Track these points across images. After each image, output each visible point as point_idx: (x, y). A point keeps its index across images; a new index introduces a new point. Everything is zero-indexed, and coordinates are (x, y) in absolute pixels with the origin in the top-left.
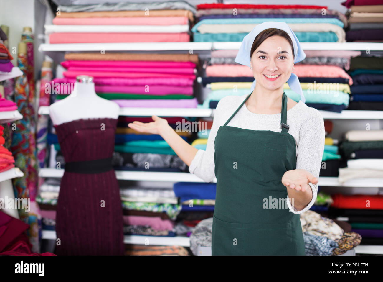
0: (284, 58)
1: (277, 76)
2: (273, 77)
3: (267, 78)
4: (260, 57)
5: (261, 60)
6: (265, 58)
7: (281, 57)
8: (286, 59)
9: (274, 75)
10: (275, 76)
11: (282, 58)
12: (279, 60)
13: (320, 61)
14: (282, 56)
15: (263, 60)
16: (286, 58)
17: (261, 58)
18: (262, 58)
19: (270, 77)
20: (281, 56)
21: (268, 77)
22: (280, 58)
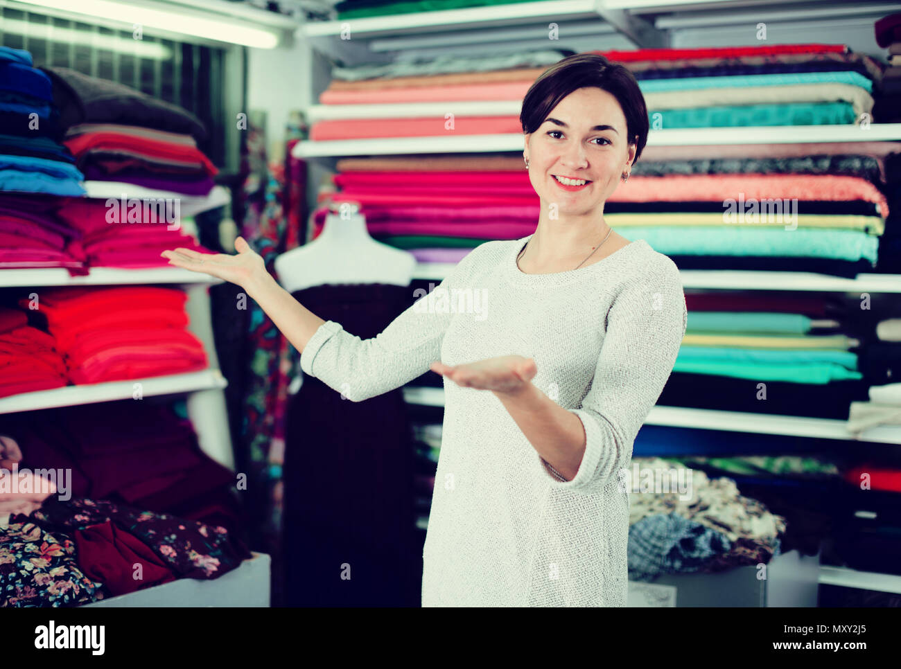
0: (605, 143)
1: (583, 183)
2: (574, 183)
3: (560, 184)
4: (549, 133)
5: (552, 140)
6: (562, 137)
7: (598, 139)
8: (608, 147)
9: (577, 179)
10: (578, 183)
11: (601, 141)
12: (594, 146)
13: (816, 166)
14: (600, 137)
15: (555, 141)
16: (609, 142)
17: (552, 135)
18: (555, 136)
19: (566, 181)
20: (597, 137)
21: (562, 182)
22: (595, 141)
